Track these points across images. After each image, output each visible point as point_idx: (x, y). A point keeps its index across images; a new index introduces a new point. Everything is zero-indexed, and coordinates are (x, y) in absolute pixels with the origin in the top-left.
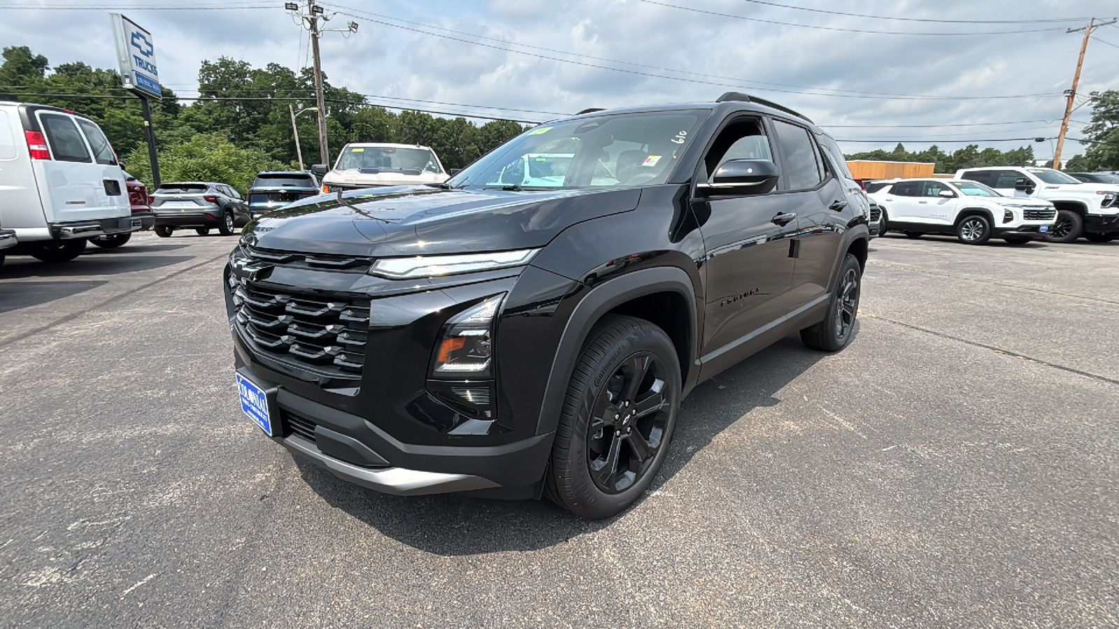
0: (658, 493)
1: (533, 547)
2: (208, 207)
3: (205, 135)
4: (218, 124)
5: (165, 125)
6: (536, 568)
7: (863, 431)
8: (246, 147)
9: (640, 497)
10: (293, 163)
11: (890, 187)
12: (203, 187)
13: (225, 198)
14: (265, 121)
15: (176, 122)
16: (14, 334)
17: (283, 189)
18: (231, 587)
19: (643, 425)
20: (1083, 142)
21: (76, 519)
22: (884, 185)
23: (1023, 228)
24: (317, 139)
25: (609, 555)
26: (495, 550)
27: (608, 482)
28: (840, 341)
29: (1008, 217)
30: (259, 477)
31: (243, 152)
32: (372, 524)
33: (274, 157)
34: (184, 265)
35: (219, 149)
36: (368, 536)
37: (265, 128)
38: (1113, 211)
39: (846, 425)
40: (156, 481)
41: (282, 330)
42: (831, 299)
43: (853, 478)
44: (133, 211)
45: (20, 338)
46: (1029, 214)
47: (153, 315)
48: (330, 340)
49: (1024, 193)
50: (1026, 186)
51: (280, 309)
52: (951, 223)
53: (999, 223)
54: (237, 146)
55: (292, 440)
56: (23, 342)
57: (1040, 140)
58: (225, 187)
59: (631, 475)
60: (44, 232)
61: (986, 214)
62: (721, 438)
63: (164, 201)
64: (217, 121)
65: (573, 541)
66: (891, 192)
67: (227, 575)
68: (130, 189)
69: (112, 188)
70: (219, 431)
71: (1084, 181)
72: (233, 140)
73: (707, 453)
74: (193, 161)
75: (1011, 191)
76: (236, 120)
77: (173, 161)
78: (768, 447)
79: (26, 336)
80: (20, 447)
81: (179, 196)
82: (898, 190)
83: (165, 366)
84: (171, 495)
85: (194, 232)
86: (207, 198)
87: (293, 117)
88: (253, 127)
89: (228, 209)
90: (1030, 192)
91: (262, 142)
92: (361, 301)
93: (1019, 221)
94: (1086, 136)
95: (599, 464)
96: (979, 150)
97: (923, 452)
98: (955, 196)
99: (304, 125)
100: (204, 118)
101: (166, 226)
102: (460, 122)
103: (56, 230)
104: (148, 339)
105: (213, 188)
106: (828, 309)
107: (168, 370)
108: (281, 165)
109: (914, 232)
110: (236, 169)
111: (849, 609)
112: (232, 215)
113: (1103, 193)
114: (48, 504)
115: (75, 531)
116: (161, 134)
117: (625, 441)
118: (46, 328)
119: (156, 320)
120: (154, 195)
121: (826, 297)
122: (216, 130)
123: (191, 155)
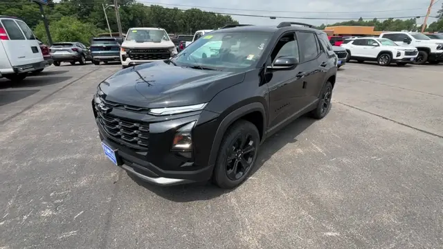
0: (251, 178)
1: (208, 199)
2: (74, 53)
3: (67, 17)
4: (72, 12)
5: (49, 12)
6: (209, 206)
7: (325, 153)
8: (85, 22)
9: (245, 180)
10: (106, 29)
11: (352, 42)
12: (71, 45)
13: (80, 49)
14: (92, 10)
15: (53, 11)
16: (10, 115)
17: (104, 46)
18: (109, 215)
19: (246, 157)
20: (437, 17)
21: (52, 191)
22: (351, 40)
23: (404, 59)
24: (115, 18)
25: (233, 200)
26: (195, 200)
27: (233, 177)
28: (322, 115)
29: (399, 54)
30: (112, 175)
31: (84, 25)
32: (153, 192)
33: (98, 27)
34: (68, 82)
35: (74, 24)
36: (153, 196)
37: (93, 14)
38: (441, 51)
39: (320, 150)
40: (76, 177)
41: (118, 130)
42: (320, 100)
43: (319, 171)
44: (44, 58)
45: (12, 117)
46: (407, 53)
47: (61, 106)
48: (136, 135)
49: (406, 44)
50: (408, 41)
51: (117, 123)
52: (375, 57)
53: (394, 57)
54: (81, 22)
55: (124, 166)
56: (14, 119)
57: (418, 17)
58: (80, 44)
59: (241, 173)
60: (11, 70)
61: (390, 53)
62: (275, 156)
63: (55, 51)
64: (71, 10)
65: (221, 196)
66: (353, 43)
67: (107, 211)
68: (41, 48)
69: (35, 50)
70: (96, 157)
71: (431, 38)
72: (79, 19)
73: (269, 162)
74: (64, 29)
75: (401, 43)
76: (79, 10)
77: (55, 29)
78: (290, 159)
79: (14, 116)
80: (25, 164)
81: (61, 49)
82: (356, 43)
83: (70, 129)
84: (83, 182)
85: (69, 64)
86: (73, 49)
87: (104, 10)
88: (87, 13)
89: (82, 54)
90: (409, 43)
91: (92, 20)
92: (146, 124)
93: (403, 56)
94: (438, 14)
95: (230, 171)
96: (394, 20)
97: (345, 160)
98: (379, 45)
99: (109, 12)
100: (65, 9)
101: (57, 61)
102: (176, 10)
103: (16, 69)
104: (62, 118)
105: (75, 45)
106: (318, 104)
107: (72, 131)
108: (101, 30)
109: (361, 60)
110: (82, 33)
111: (310, 219)
112: (84, 56)
113: (437, 44)
114: (41, 186)
115: (53, 196)
116: (48, 17)
117: (239, 163)
118: (21, 113)
119: (63, 108)
120: (51, 48)
121: (317, 100)
122: (71, 14)
123: (62, 27)
